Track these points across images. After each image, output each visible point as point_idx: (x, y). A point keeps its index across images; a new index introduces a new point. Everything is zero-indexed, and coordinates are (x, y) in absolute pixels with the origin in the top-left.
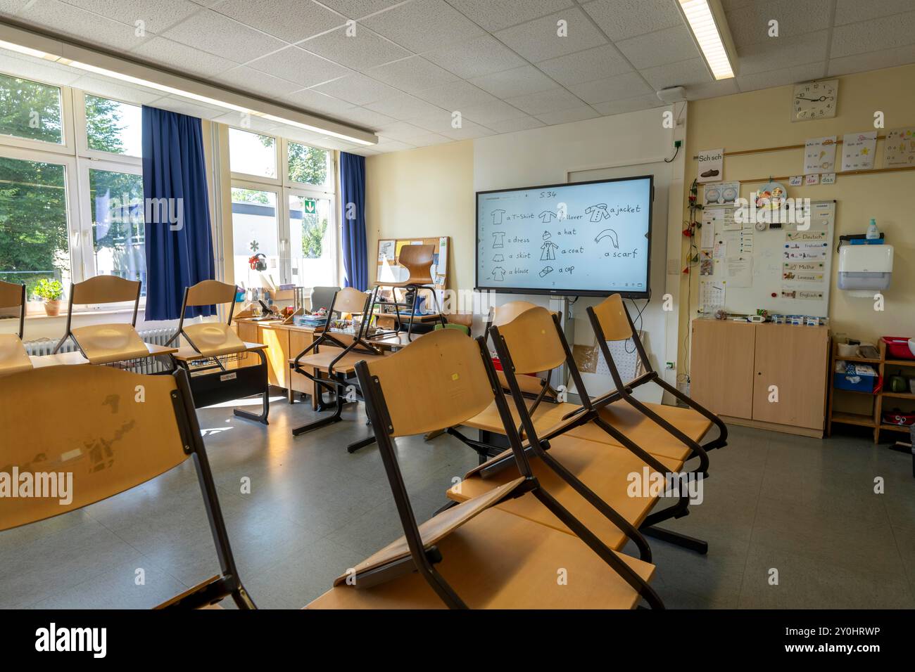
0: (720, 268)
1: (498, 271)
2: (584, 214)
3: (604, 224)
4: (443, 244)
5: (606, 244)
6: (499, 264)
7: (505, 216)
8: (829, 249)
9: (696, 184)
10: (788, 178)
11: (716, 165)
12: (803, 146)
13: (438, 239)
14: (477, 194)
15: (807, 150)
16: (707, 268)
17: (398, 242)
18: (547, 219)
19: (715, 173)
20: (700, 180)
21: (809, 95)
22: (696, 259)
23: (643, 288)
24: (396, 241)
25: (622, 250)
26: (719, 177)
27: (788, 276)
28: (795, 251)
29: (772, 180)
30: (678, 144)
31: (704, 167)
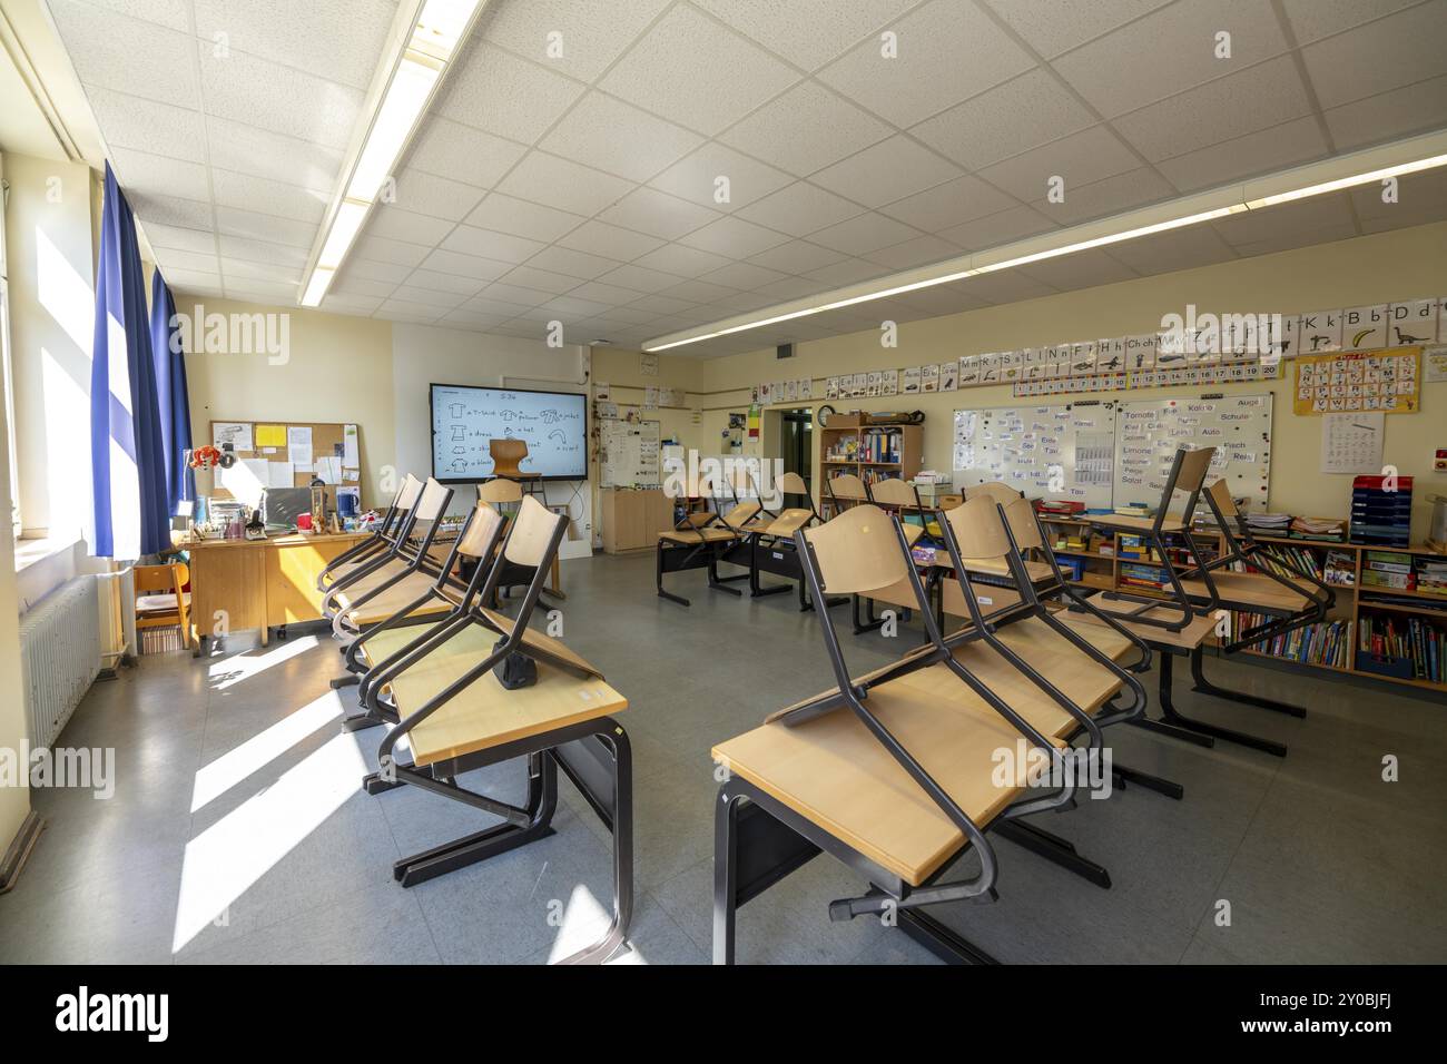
0: (610, 457)
1: (459, 463)
2: (537, 415)
3: (555, 425)
4: (351, 433)
5: (557, 441)
6: (459, 456)
7: (465, 411)
8: (658, 447)
9: (595, 402)
10: (638, 406)
11: (605, 391)
12: (644, 389)
13: (342, 426)
14: (432, 385)
15: (647, 392)
16: (604, 458)
17: (259, 428)
18: (508, 417)
19: (606, 397)
20: (599, 400)
21: (647, 362)
22: (598, 452)
23: (584, 474)
24: (255, 424)
25: (568, 445)
26: (607, 400)
27: (643, 463)
28: (646, 448)
29: (633, 405)
30: (587, 374)
31: (601, 391)
